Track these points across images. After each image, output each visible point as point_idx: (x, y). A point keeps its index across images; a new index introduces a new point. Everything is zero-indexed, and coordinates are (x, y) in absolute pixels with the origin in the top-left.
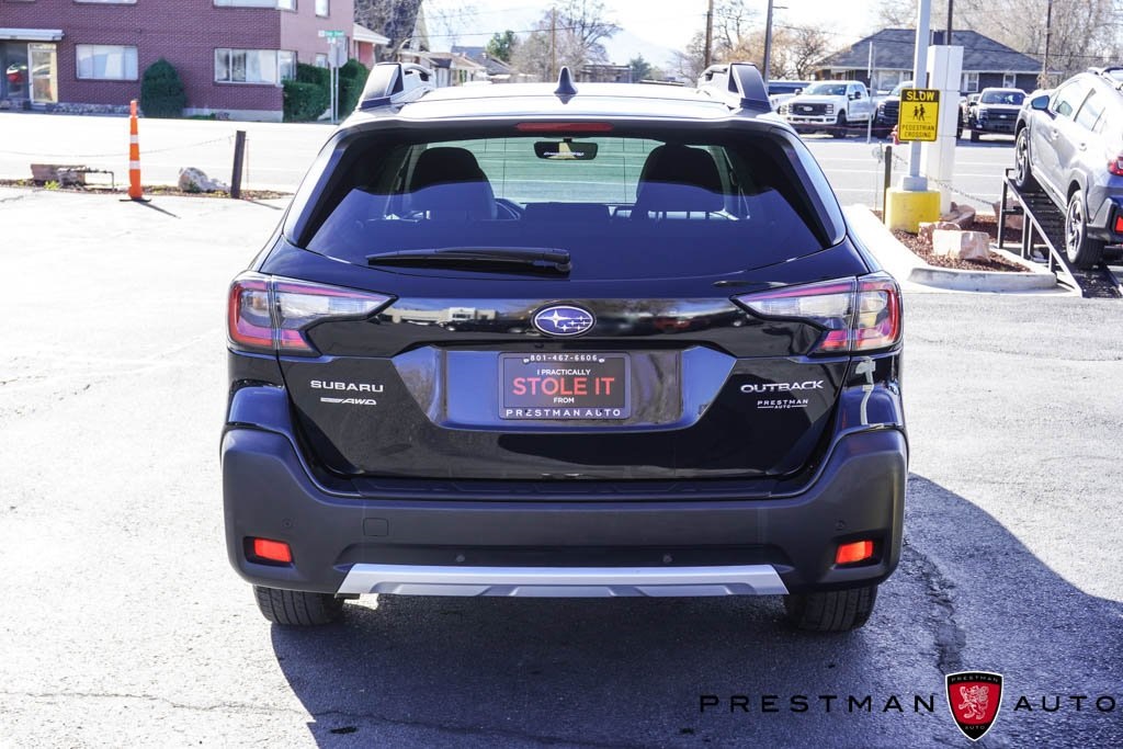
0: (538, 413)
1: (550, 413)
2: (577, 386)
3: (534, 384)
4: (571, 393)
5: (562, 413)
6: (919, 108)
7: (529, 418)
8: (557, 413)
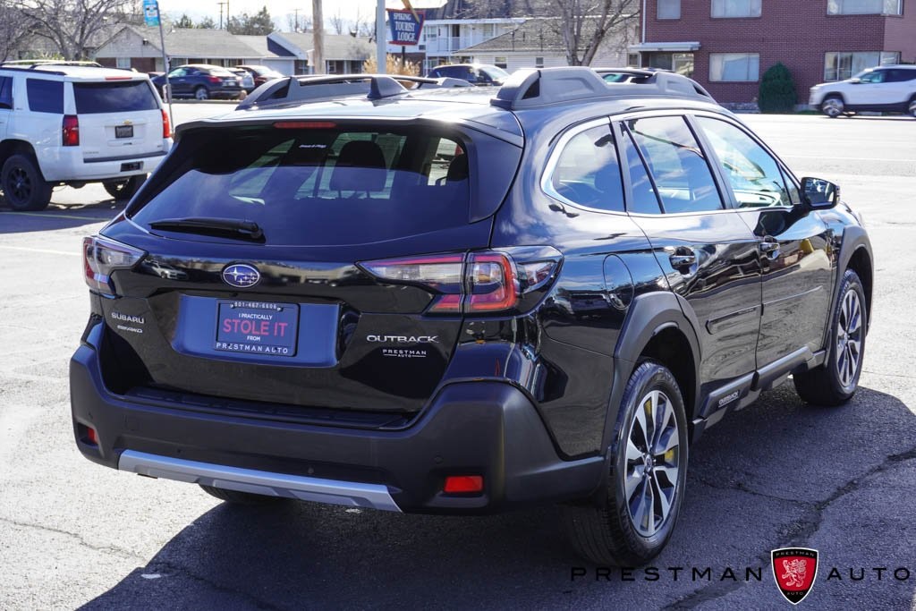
0: (236, 347)
1: (244, 348)
2: (263, 328)
3: (236, 325)
4: (258, 333)
5: (251, 348)
7: (230, 351)
8: (247, 348)
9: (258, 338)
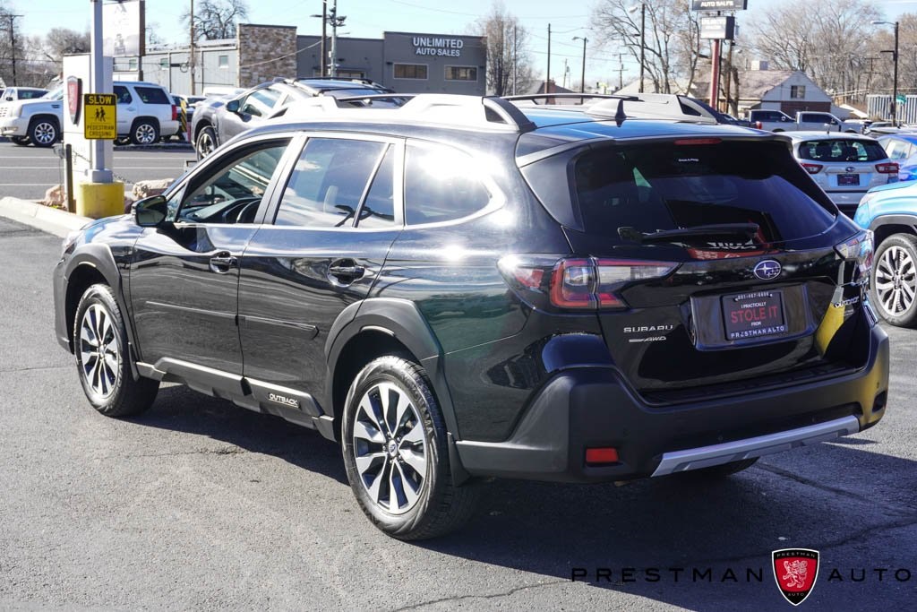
0: (746, 334)
1: (752, 333)
2: (761, 313)
3: (741, 315)
4: (759, 318)
5: (757, 332)
6: (100, 111)
7: (743, 338)
8: (755, 332)
9: (759, 323)
